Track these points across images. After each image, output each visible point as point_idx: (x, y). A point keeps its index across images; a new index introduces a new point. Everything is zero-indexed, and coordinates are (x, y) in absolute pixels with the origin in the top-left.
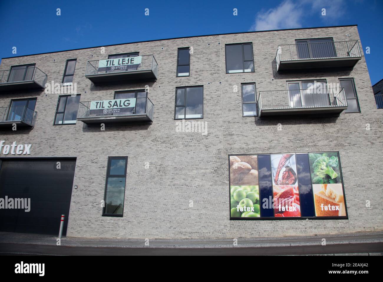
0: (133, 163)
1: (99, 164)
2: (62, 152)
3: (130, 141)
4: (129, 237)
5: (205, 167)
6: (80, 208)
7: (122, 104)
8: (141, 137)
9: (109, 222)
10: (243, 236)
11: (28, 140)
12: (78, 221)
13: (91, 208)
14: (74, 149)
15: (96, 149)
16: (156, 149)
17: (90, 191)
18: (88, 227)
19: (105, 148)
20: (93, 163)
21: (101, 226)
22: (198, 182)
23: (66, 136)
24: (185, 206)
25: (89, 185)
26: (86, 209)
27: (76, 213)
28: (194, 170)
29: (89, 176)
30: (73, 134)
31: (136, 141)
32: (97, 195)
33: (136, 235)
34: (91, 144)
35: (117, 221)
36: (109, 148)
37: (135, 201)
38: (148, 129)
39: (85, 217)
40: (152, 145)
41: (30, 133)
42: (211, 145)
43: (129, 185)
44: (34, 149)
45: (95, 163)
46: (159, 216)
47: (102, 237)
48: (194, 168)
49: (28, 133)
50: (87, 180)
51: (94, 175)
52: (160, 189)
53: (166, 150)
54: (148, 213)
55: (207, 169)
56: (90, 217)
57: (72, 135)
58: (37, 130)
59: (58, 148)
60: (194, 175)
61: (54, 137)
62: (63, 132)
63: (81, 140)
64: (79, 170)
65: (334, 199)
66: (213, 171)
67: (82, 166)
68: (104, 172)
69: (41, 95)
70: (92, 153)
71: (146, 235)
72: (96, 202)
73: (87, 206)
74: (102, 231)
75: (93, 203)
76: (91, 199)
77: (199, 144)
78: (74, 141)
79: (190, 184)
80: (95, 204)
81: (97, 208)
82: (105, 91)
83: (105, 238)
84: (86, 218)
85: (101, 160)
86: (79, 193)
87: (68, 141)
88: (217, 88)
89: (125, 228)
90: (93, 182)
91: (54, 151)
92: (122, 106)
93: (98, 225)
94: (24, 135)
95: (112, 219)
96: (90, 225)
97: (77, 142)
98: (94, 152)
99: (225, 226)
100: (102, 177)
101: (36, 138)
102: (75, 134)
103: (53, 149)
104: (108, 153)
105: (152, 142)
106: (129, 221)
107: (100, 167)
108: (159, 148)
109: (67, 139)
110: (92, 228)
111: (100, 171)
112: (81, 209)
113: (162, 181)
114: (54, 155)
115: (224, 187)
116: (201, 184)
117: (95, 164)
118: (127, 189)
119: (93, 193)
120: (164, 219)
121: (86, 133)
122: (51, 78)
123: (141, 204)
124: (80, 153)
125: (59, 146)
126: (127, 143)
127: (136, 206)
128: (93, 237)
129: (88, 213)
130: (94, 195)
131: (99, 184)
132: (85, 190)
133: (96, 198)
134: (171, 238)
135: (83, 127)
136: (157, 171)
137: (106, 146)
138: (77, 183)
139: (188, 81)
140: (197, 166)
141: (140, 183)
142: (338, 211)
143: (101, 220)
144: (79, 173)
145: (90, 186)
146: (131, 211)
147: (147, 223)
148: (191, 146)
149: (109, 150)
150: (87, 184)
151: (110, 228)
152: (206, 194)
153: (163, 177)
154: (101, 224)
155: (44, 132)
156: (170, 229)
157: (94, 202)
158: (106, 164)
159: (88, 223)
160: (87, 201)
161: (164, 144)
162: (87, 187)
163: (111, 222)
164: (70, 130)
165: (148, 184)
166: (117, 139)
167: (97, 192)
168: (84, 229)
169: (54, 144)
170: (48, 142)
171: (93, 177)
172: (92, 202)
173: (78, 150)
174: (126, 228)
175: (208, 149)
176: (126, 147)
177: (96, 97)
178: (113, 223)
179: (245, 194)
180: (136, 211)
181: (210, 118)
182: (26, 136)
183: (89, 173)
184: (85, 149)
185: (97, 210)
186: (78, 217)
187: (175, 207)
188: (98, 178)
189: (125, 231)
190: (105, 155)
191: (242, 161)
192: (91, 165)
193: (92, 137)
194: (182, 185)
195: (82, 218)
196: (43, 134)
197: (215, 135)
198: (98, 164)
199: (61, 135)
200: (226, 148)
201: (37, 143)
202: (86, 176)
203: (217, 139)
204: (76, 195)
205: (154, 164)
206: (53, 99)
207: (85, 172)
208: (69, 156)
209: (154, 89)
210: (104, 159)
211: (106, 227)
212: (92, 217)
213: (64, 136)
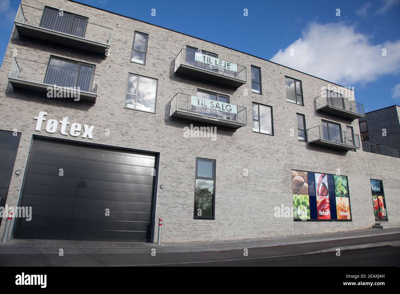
0: (221, 167)
1: (187, 164)
2: (139, 143)
3: (217, 144)
4: (222, 239)
5: (277, 178)
6: (168, 210)
7: (224, 108)
8: (226, 142)
9: (201, 225)
10: (302, 234)
11: (86, 119)
12: (167, 225)
13: (181, 210)
14: (155, 142)
15: (182, 147)
16: (240, 156)
17: (179, 192)
18: (179, 230)
19: (192, 148)
20: (180, 162)
21: (194, 229)
22: (272, 190)
23: (143, 125)
24: (265, 209)
25: (176, 186)
26: (175, 211)
27: (164, 216)
28: (270, 179)
29: (176, 176)
30: (153, 124)
31: (223, 145)
32: (187, 197)
33: (228, 237)
34: (176, 140)
35: (209, 224)
36: (196, 148)
37: (225, 204)
38: (233, 136)
39: (175, 220)
40: (237, 151)
41: (90, 110)
42: (280, 159)
43: (219, 188)
44: (97, 133)
45: (182, 162)
46: (246, 219)
47: (194, 241)
48: (270, 178)
49: (87, 111)
50: (175, 180)
51: (182, 175)
52: (245, 193)
53: (248, 158)
54: (237, 216)
55: (278, 179)
56: (181, 220)
57: (152, 126)
58: (101, 109)
59: (133, 137)
60: (270, 183)
61: (126, 123)
62: (139, 119)
63: (163, 134)
64: (164, 168)
65: (345, 208)
66: (282, 181)
67: (167, 163)
68: (193, 173)
69: (101, 64)
70: (178, 151)
71: (236, 236)
72: (186, 205)
73: (176, 209)
74: (195, 234)
75: (183, 206)
76: (181, 201)
77: (272, 157)
78: (155, 133)
79: (268, 191)
80: (185, 206)
81: (188, 211)
82: (186, 85)
83: (198, 241)
84: (177, 222)
85: (189, 160)
86: (165, 193)
87: (147, 131)
88: (282, 112)
89: (217, 231)
90: (181, 183)
91: (128, 140)
92: (224, 110)
93: (190, 228)
94: (79, 111)
95: (204, 222)
96: (181, 229)
97: (158, 134)
98: (180, 150)
99: (291, 226)
100: (191, 178)
101: (100, 119)
102: (155, 125)
103: (127, 138)
104: (195, 153)
105: (236, 149)
106: (221, 224)
107: (188, 167)
108: (242, 155)
109: (144, 129)
110: (183, 232)
111: (188, 171)
112: (170, 211)
113: (247, 187)
114: (129, 145)
115: (290, 195)
116: (275, 191)
117: (182, 164)
118: (217, 192)
119: (183, 195)
120: (250, 221)
121: (169, 127)
122: (115, 45)
123: (231, 208)
124: (164, 149)
125: (135, 135)
126: (214, 146)
127: (226, 209)
128: (185, 241)
129: (178, 216)
130: (183, 197)
131: (189, 186)
132: (173, 191)
133: (186, 200)
134: (255, 238)
135: (165, 119)
136: (243, 177)
137: (193, 145)
138: (163, 182)
139: (260, 99)
140: (272, 176)
141: (228, 187)
142: (347, 216)
143: (193, 223)
144: (164, 171)
145: (178, 187)
146: (221, 214)
147: (236, 225)
148: (267, 158)
149: (197, 150)
150: (175, 184)
151: (202, 231)
152: (278, 200)
153: (247, 183)
154: (194, 227)
155: (112, 114)
156: (255, 230)
157: (184, 204)
158: (194, 164)
159: (178, 227)
160: (176, 203)
161: (246, 153)
162: (175, 188)
163: (203, 225)
164: (149, 119)
165: (235, 188)
166: (204, 140)
167: (187, 194)
168: (175, 233)
169: (127, 132)
170: (118, 128)
171: (181, 177)
172: (182, 204)
173: (161, 145)
174: (219, 231)
175: (278, 162)
176: (214, 150)
177: (177, 89)
178: (205, 226)
179: (301, 202)
180: (226, 214)
181: (278, 137)
182: (84, 113)
183: (177, 173)
184: (170, 145)
185: (188, 213)
186: (166, 220)
187: (258, 210)
188: (187, 178)
189: (217, 233)
190: (193, 155)
191: (299, 176)
192: (177, 163)
193: (177, 133)
194: (262, 191)
195: (171, 221)
196: (110, 115)
197: (283, 152)
198: (185, 163)
199: (136, 123)
200: (289, 164)
201: (102, 126)
202: (172, 176)
203: (284, 155)
204: (163, 196)
205: (240, 171)
206: (120, 74)
207: (171, 171)
208: (150, 149)
209: (235, 98)
210: (192, 159)
211: (198, 231)
212: (182, 220)
213: (141, 125)
